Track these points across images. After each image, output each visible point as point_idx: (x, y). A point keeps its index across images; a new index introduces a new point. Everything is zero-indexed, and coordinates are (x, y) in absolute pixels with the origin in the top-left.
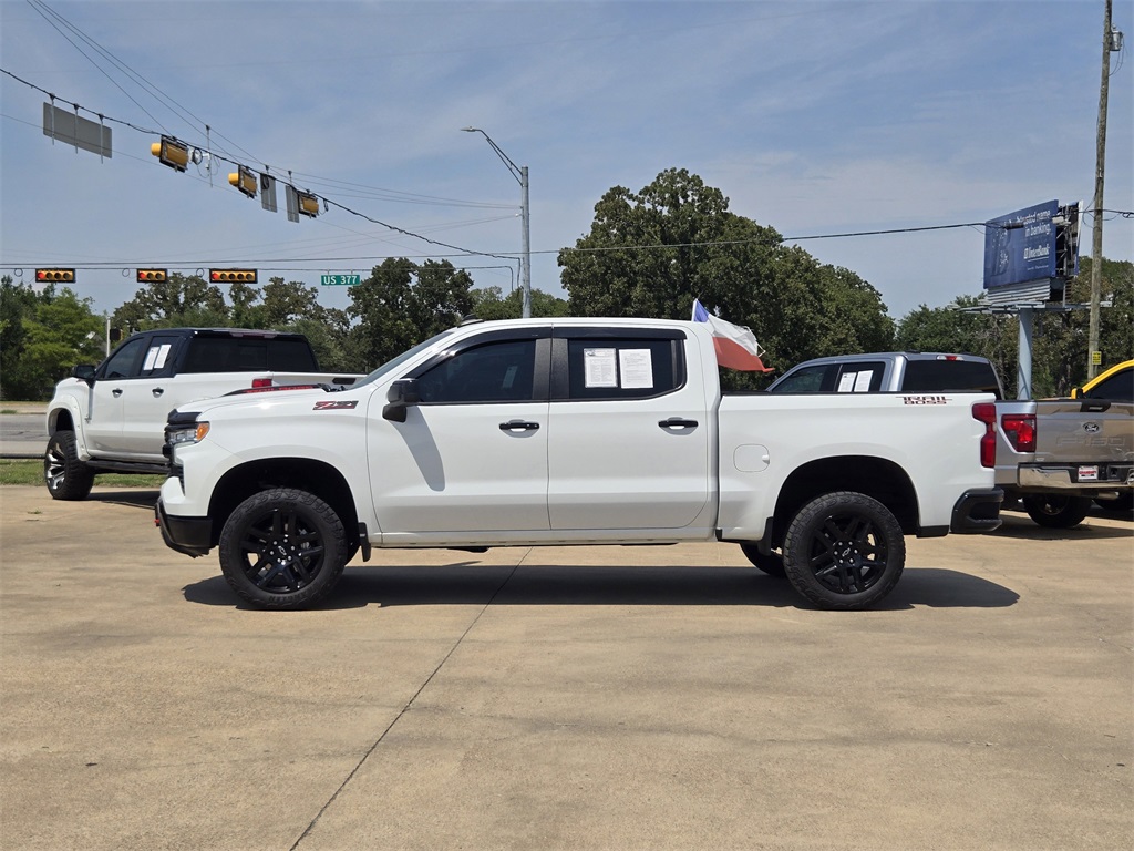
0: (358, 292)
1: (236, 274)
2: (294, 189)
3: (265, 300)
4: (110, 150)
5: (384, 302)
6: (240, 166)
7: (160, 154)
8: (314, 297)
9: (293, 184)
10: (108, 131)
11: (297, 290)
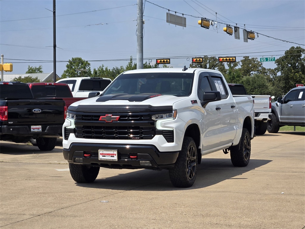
0: (278, 62)
1: (228, 59)
2: (246, 31)
3: (242, 66)
4: (186, 25)
5: (290, 65)
6: (227, 25)
7: (201, 24)
8: (261, 64)
9: (246, 29)
10: (185, 18)
11: (254, 61)
